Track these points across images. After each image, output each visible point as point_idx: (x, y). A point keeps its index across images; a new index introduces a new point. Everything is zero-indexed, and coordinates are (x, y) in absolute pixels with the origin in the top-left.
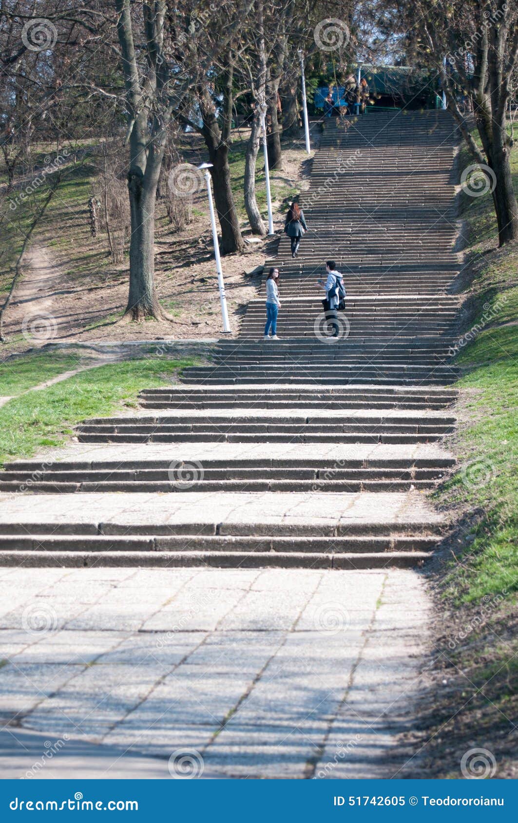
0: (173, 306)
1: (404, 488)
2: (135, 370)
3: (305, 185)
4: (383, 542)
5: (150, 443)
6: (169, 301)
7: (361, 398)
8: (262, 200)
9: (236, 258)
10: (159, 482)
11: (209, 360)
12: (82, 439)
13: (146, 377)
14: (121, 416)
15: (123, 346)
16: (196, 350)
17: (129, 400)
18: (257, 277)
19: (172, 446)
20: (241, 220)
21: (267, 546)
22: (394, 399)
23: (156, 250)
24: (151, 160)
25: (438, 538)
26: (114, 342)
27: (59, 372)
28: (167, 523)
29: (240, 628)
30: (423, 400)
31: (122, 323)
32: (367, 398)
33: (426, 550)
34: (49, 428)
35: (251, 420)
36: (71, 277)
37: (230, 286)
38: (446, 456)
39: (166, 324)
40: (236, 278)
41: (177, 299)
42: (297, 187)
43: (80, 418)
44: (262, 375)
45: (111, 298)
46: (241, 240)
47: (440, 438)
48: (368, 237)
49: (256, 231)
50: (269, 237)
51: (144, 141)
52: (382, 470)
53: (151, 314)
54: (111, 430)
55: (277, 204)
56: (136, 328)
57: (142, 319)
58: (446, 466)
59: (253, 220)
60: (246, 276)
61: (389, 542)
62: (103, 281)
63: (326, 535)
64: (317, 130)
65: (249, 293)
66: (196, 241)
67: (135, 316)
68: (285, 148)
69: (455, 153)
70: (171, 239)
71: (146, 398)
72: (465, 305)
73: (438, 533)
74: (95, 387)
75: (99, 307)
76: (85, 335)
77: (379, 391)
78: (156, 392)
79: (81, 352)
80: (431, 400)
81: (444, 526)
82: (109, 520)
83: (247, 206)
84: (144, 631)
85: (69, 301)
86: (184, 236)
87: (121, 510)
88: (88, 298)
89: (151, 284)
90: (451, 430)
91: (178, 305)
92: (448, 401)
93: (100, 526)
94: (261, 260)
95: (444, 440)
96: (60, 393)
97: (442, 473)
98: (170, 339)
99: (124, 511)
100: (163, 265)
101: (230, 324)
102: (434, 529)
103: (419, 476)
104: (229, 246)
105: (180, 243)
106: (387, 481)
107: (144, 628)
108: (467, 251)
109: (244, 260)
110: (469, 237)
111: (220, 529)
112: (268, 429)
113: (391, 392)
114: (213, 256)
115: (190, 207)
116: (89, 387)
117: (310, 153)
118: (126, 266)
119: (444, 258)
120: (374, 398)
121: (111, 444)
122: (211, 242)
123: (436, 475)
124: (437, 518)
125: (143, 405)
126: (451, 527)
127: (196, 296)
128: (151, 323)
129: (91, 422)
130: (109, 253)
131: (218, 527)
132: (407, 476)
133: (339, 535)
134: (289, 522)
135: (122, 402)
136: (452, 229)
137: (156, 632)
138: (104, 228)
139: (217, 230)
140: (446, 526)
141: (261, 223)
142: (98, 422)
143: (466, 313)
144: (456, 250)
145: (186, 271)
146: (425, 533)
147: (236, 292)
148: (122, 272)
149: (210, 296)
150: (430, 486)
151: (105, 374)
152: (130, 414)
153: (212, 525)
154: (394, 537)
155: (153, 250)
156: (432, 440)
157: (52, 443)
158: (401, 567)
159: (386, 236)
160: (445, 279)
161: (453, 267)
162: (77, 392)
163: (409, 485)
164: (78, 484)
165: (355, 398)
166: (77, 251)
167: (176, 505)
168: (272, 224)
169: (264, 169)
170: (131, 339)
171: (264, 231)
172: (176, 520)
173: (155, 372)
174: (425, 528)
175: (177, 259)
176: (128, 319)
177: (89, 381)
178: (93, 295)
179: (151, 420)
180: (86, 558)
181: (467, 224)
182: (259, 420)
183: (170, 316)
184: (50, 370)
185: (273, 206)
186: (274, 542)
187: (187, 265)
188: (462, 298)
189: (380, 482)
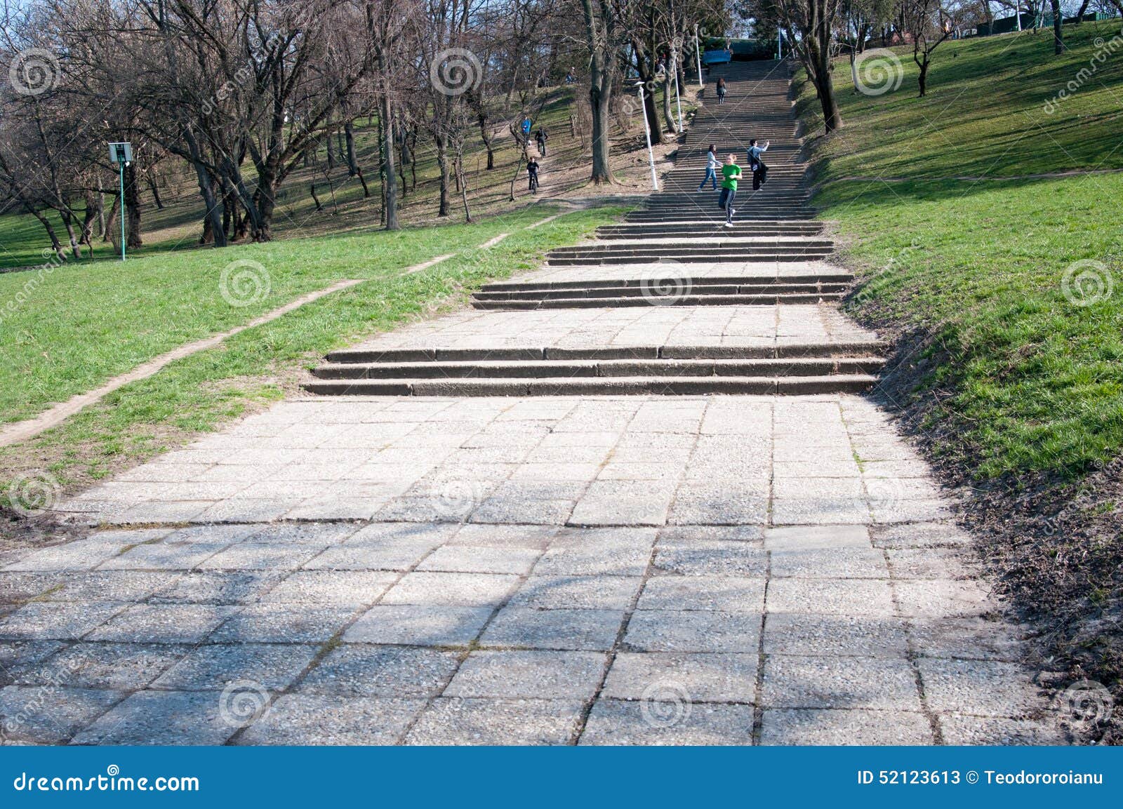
0: (620, 175)
1: (814, 300)
2: (595, 215)
3: (700, 104)
4: (826, 365)
5: (602, 265)
6: (618, 173)
7: (754, 229)
8: (675, 113)
9: (660, 146)
10: (606, 299)
11: (645, 207)
12: (551, 263)
13: (603, 218)
14: (581, 245)
15: (588, 200)
16: (635, 201)
17: (590, 234)
18: (673, 157)
19: (619, 267)
20: (662, 125)
21: (709, 370)
22: (778, 229)
23: (610, 144)
24: (605, 81)
25: (882, 360)
26: (582, 197)
27: (545, 217)
28: (610, 347)
29: (699, 520)
30: (799, 229)
31: (588, 186)
32: (758, 229)
33: (870, 373)
34: (527, 255)
35: (678, 246)
36: (558, 162)
37: (657, 163)
38: (843, 272)
39: (617, 186)
40: (661, 158)
41: (623, 172)
42: (695, 105)
43: (551, 247)
44: (681, 215)
45: (583, 173)
46: (663, 136)
47: (823, 257)
48: (741, 131)
49: (671, 131)
50: (679, 133)
51: (600, 69)
52: (793, 285)
53: (607, 180)
54: (574, 256)
55: (684, 115)
56: (598, 189)
57: (601, 184)
58: (845, 281)
59: (669, 123)
60: (666, 156)
61: (832, 365)
62: (578, 163)
63: (767, 357)
64: (706, 73)
65: (669, 166)
66: (635, 139)
67: (597, 182)
68: (687, 84)
69: (790, 83)
70: (619, 138)
71: (602, 232)
72: (808, 170)
73: (879, 354)
74: (565, 225)
75: (575, 178)
76: (565, 195)
77: (766, 224)
78: (608, 227)
79: (561, 204)
80: (804, 229)
81: (884, 347)
82: (556, 344)
83: (666, 117)
84: (573, 526)
85: (558, 175)
86: (628, 136)
87: (569, 330)
88: (568, 173)
89: (606, 161)
90: (830, 251)
91: (624, 175)
92: (818, 229)
93: (545, 350)
94: (675, 147)
95: (827, 258)
96: (542, 230)
97: (844, 287)
98: (619, 195)
99: (572, 332)
100: (614, 152)
101: (657, 185)
102: (875, 350)
103: (825, 290)
104: (656, 139)
105: (625, 140)
106: (799, 295)
107: (572, 521)
108: (805, 137)
109: (665, 147)
110: (804, 130)
111: (662, 352)
112: (692, 252)
113: (775, 224)
114: (646, 146)
115: (631, 119)
116: (562, 225)
117: (702, 86)
118: (591, 155)
119: (791, 142)
120: (764, 229)
121: (573, 266)
122: (645, 138)
123: (838, 289)
124: (870, 337)
125: (599, 237)
126: (892, 348)
127: (635, 170)
128: (607, 186)
129: (558, 250)
130: (582, 147)
131: (660, 350)
132: (814, 290)
133: (779, 357)
134: (729, 343)
135: (584, 235)
136: (794, 125)
137: (588, 526)
138: (580, 133)
139: (648, 132)
140: (886, 346)
141: (675, 126)
142: (564, 250)
143: (809, 176)
144: (797, 137)
145: (629, 155)
146: (865, 353)
147: (660, 166)
148: (590, 158)
149: (644, 168)
150: (835, 298)
151: (576, 217)
152: (589, 243)
153: (655, 349)
154: (835, 359)
155: (608, 145)
156: (817, 258)
157: (527, 267)
158: (848, 392)
159: (752, 131)
160: (793, 155)
161: (796, 147)
162: (553, 229)
163: (817, 298)
164: (540, 302)
165: (750, 229)
166: (562, 147)
167: (621, 324)
168: (680, 127)
169: (675, 95)
170: (594, 195)
171: (676, 130)
172: (620, 344)
173: (609, 215)
174: (865, 348)
175: (623, 149)
176: (592, 184)
177: (564, 222)
178: (572, 172)
179: (603, 247)
180: (530, 386)
181: (803, 122)
182: (684, 246)
183: (619, 182)
184: (539, 216)
185: (681, 116)
186: (717, 366)
187: (630, 152)
188: (806, 165)
189: (792, 295)
